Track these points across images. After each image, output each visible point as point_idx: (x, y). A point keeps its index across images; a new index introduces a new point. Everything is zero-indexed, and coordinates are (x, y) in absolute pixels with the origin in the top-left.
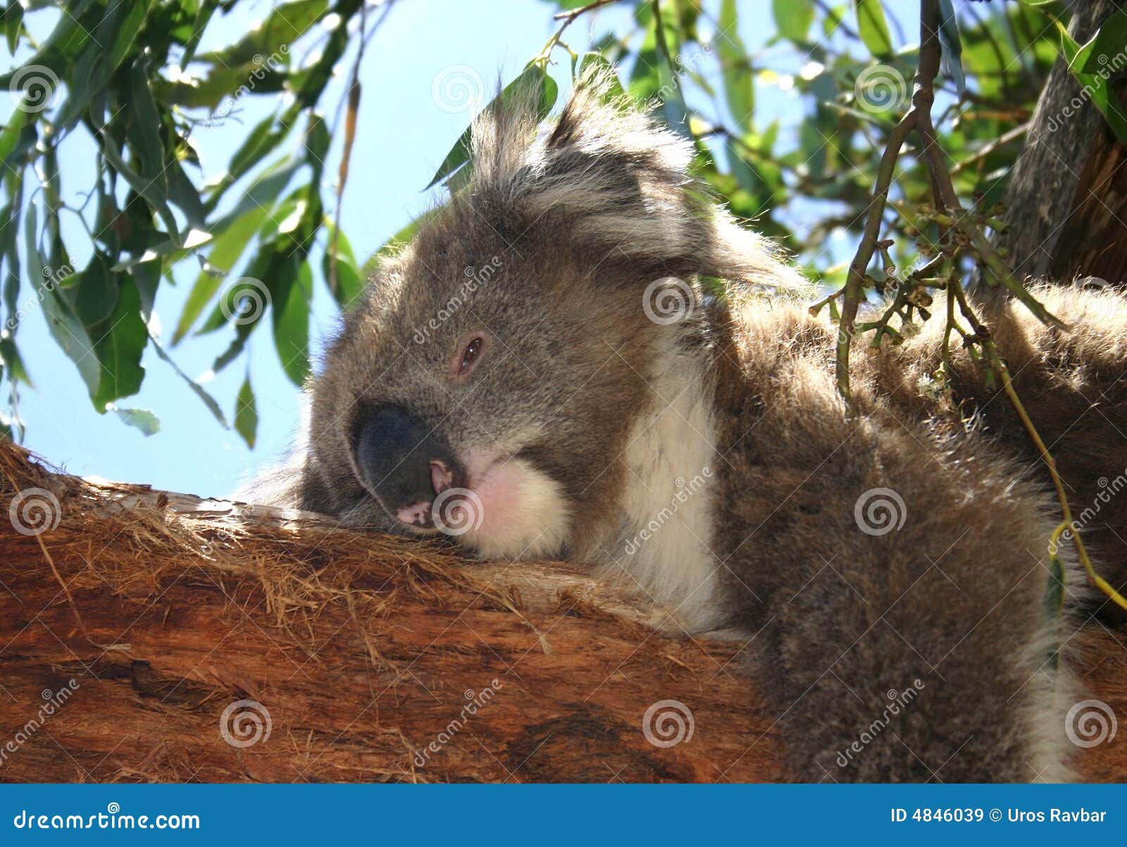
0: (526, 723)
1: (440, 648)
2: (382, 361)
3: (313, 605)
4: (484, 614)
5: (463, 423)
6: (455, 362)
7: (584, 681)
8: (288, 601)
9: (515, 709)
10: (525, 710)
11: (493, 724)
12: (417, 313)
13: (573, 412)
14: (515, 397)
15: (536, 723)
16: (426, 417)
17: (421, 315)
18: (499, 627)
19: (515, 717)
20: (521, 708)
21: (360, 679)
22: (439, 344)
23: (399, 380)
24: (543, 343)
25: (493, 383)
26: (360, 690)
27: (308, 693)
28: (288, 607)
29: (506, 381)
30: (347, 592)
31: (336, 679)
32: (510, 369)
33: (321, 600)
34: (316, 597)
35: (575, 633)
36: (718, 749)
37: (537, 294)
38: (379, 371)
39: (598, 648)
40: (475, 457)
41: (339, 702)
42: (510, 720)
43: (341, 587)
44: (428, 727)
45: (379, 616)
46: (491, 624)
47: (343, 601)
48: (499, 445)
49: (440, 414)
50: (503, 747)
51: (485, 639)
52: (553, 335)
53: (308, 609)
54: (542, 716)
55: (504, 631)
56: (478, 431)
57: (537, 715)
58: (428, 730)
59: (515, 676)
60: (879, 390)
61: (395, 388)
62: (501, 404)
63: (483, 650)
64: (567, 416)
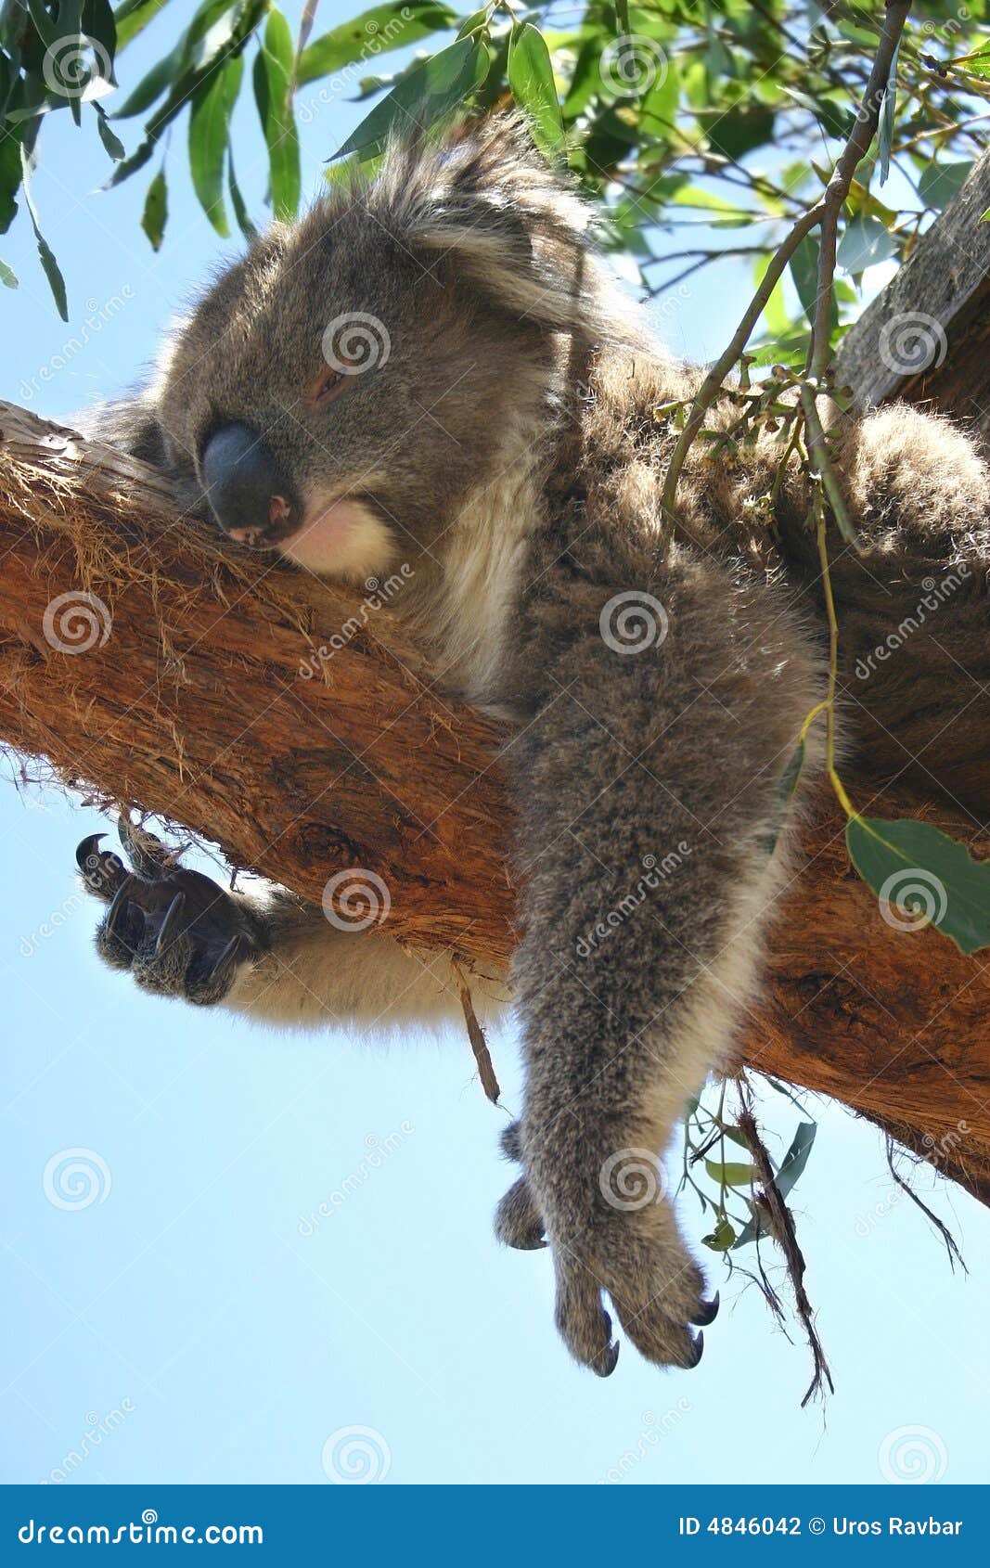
0: (294, 745)
1: (230, 653)
2: (244, 373)
3: (119, 582)
4: (278, 630)
5: (311, 457)
6: (316, 388)
7: (356, 720)
8: (96, 572)
9: (286, 731)
10: (295, 733)
11: (262, 737)
12: (288, 329)
13: (418, 467)
14: (366, 442)
15: (303, 747)
16: (276, 448)
17: (292, 330)
18: (290, 646)
19: (284, 736)
20: (291, 731)
21: (149, 663)
22: (304, 366)
23: (256, 399)
24: (404, 388)
25: (348, 421)
26: (148, 672)
27: (99, 662)
28: (95, 578)
29: (360, 423)
30: (154, 578)
31: (127, 656)
32: (367, 410)
33: (129, 578)
34: (124, 574)
35: (359, 670)
36: (463, 813)
37: (411, 329)
38: (241, 384)
39: (376, 691)
40: (317, 496)
41: (125, 677)
42: (280, 739)
43: (149, 571)
44: (203, 722)
45: (180, 607)
46: (282, 642)
47: (148, 583)
48: (339, 487)
49: (290, 446)
50: (267, 760)
51: (275, 656)
52: (417, 381)
53: (114, 585)
54: (309, 744)
55: (293, 652)
56: (323, 470)
57: (305, 741)
58: (202, 725)
59: (293, 699)
60: (703, 504)
61: (252, 407)
62: (351, 446)
63: (269, 665)
64: (411, 468)
